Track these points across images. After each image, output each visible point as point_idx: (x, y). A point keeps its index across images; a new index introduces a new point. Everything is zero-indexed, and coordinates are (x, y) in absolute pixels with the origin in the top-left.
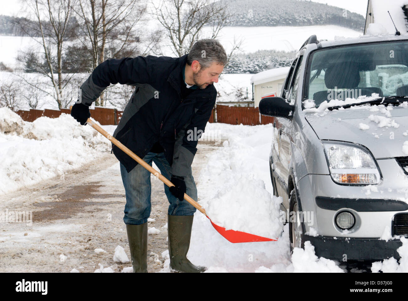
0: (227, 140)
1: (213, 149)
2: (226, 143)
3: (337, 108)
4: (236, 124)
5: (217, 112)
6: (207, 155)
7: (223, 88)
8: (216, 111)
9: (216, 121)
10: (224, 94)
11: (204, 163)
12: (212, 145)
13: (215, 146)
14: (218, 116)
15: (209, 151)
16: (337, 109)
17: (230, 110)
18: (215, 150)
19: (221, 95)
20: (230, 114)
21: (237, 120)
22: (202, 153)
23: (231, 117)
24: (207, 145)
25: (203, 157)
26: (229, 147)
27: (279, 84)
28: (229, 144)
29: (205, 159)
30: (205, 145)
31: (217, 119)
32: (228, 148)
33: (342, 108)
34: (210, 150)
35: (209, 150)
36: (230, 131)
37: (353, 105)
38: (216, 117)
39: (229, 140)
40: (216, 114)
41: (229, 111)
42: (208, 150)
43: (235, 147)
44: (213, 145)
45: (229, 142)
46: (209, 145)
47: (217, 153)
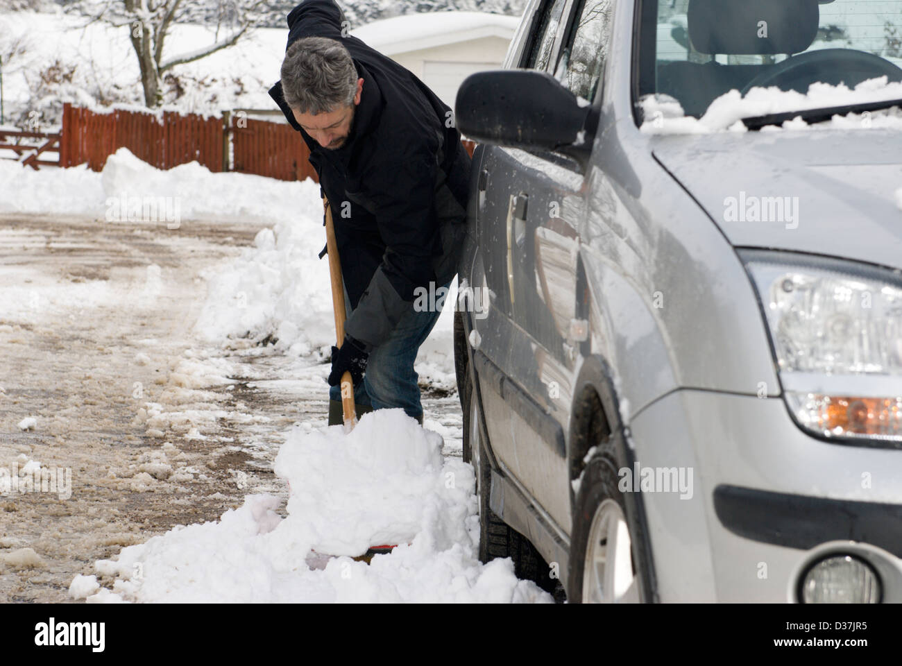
0: (270, 227)
1: (222, 255)
2: (265, 235)
3: (778, 120)
4: (293, 178)
5: (234, 141)
6: (203, 273)
7: (253, 66)
8: (231, 137)
9: (231, 166)
10: (258, 85)
11: (195, 298)
12: (216, 239)
13: (225, 243)
14: (235, 151)
15: (210, 260)
16: (779, 124)
17: (275, 135)
18: (228, 256)
19: (246, 88)
20: (275, 148)
21: (295, 165)
22: (187, 266)
23: (276, 158)
24: (203, 240)
25: (193, 279)
26: (276, 249)
27: (426, 62)
28: (276, 239)
29: (196, 286)
30: (197, 239)
31: (235, 162)
32: (274, 252)
33: (798, 123)
34: (212, 256)
35: (209, 255)
36: (274, 198)
37: (843, 111)
38: (231, 156)
39: (277, 228)
40: (231, 145)
41: (271, 139)
42: (207, 257)
43: (298, 250)
44: (221, 240)
45: (276, 236)
46: (210, 239)
47: (235, 268)
